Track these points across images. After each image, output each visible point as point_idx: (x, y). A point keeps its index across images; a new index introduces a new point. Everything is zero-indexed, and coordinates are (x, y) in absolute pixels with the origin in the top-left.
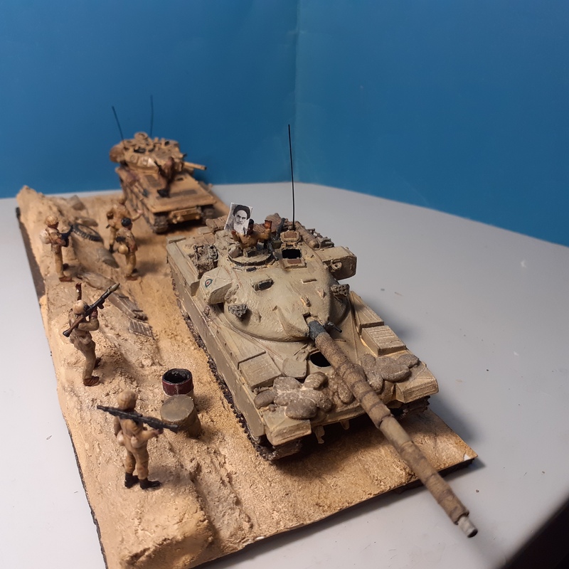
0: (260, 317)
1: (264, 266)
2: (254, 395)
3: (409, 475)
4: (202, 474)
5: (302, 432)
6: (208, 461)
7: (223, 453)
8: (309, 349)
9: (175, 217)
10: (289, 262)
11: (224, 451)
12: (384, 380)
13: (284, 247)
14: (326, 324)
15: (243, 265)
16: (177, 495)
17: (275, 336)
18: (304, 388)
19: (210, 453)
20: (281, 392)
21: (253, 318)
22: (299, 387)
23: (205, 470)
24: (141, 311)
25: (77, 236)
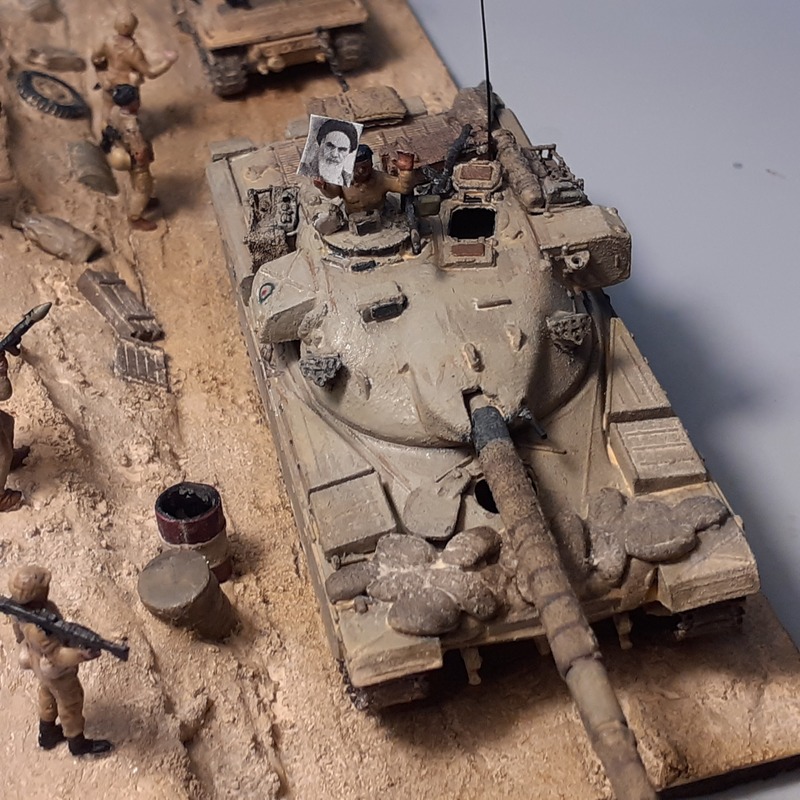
0: (369, 387)
1: (397, 257)
2: (331, 569)
3: (672, 768)
4: (215, 724)
5: (420, 662)
6: (233, 696)
7: (274, 677)
8: (473, 468)
9: (263, 57)
10: (456, 251)
11: (277, 674)
12: (629, 557)
13: (456, 202)
14: (516, 416)
15: (345, 253)
16: (142, 773)
17: (400, 433)
18: (440, 565)
19: (243, 678)
20: (386, 569)
21: (353, 387)
22: (430, 560)
23: (223, 716)
24: (151, 318)
25: (28, 108)
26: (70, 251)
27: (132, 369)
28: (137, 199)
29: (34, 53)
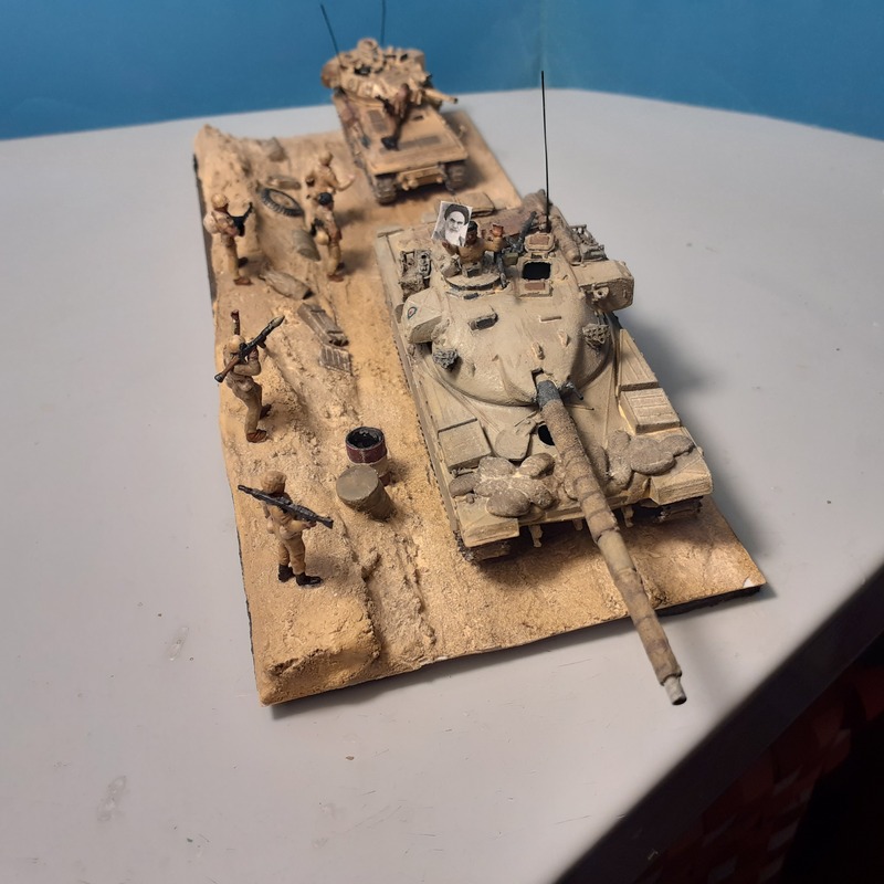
0: (474, 369)
1: (491, 291)
2: (452, 477)
4: (382, 569)
5: (506, 533)
6: (393, 553)
7: (416, 542)
8: (537, 418)
9: (406, 180)
10: (527, 287)
11: (418, 540)
12: (633, 471)
13: (527, 258)
14: (564, 387)
15: (460, 288)
16: (340, 596)
17: (492, 397)
18: (518, 475)
19: (398, 542)
20: (485, 478)
21: (464, 369)
22: (511, 473)
23: (386, 564)
24: (341, 332)
25: (268, 210)
26: (293, 293)
27: (330, 362)
28: (332, 263)
29: (271, 179)
